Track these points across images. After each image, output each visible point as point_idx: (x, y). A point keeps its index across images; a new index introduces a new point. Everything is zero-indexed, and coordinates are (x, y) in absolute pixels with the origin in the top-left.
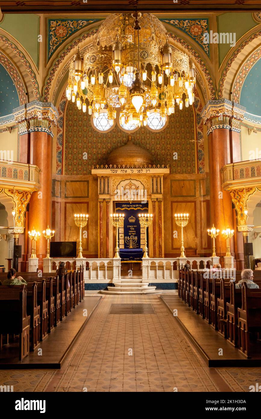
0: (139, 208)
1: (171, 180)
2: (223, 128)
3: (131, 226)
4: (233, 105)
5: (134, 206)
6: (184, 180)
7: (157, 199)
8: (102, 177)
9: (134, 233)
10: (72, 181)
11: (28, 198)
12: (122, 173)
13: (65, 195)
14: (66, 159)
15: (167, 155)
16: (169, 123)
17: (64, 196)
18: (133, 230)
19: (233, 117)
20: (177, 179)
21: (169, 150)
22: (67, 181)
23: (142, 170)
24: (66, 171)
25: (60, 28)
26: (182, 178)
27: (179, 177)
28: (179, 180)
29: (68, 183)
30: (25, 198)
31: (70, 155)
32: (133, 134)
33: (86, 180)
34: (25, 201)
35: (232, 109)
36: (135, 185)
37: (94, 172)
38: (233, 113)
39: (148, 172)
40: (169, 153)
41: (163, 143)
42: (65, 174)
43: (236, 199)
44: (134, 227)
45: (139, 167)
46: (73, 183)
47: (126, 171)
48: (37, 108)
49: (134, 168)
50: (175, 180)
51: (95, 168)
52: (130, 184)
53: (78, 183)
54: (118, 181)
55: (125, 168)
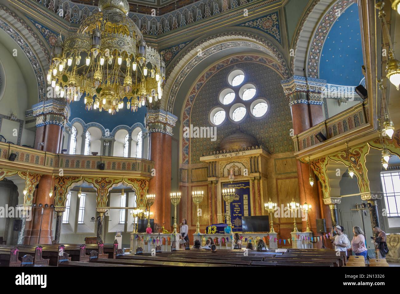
0: (242, 187)
1: (275, 159)
2: (298, 103)
3: (236, 204)
4: (306, 80)
5: (238, 185)
6: (286, 158)
7: (255, 177)
8: (210, 162)
9: (238, 209)
10: (196, 169)
11: (147, 185)
12: (223, 157)
13: (192, 180)
14: (192, 151)
15: (270, 137)
16: (270, 109)
17: (190, 181)
18: (237, 207)
19: (308, 91)
20: (280, 157)
21: (271, 133)
22: (193, 169)
23: (239, 153)
24: (192, 161)
25: (167, 54)
26: (285, 156)
27: (282, 156)
28: (282, 159)
29: (193, 171)
30: (144, 185)
31: (194, 148)
32: (241, 123)
33: (206, 166)
34: (144, 187)
35: (307, 84)
36: (237, 167)
37: (202, 159)
38: (308, 87)
39: (244, 154)
40: (271, 136)
41: (266, 127)
42: (191, 163)
43: (317, 170)
44: (238, 205)
45: (237, 151)
46: (197, 170)
47: (226, 156)
48: (151, 115)
49: (232, 152)
50: (278, 159)
51: (203, 156)
52: (234, 166)
53: (200, 169)
54: (224, 165)
55: (225, 153)
